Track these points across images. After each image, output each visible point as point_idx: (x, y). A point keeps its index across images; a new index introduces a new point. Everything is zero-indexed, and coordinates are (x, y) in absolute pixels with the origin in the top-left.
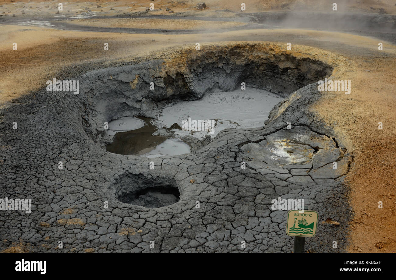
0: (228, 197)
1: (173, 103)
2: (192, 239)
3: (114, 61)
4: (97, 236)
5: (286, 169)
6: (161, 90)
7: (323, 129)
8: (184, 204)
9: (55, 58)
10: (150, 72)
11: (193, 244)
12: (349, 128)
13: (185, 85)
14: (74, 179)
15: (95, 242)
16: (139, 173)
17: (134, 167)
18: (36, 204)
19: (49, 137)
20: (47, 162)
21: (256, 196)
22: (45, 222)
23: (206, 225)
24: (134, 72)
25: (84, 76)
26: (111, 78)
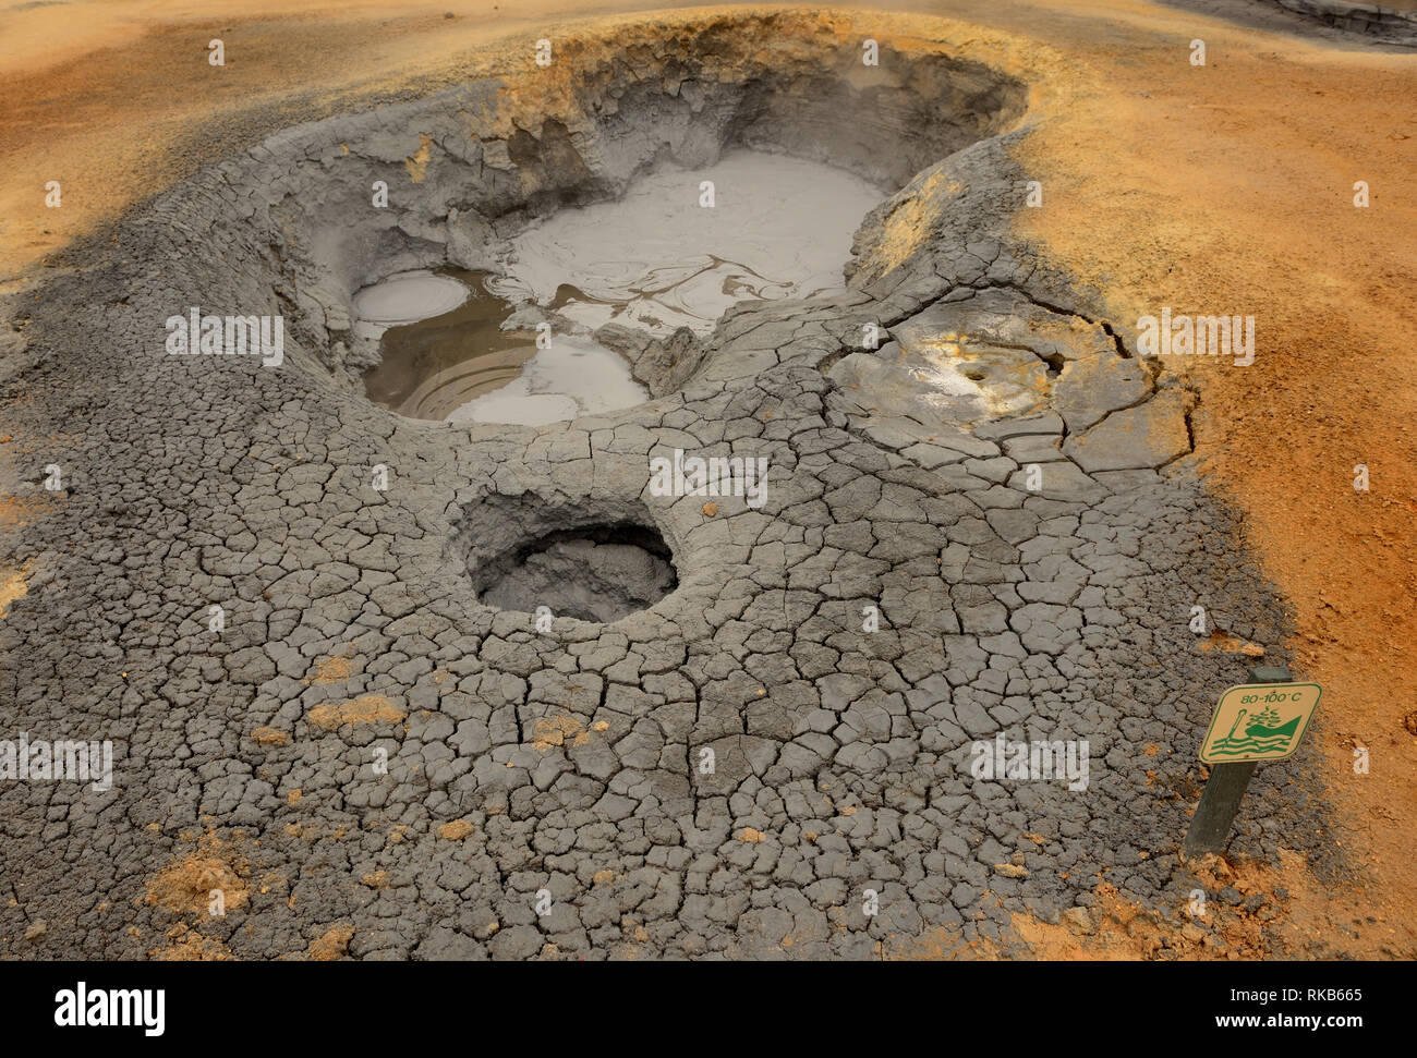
0: (849, 565)
1: (541, 217)
2: (784, 741)
3: (347, 94)
4: (463, 764)
5: (988, 439)
6: (503, 181)
7: (1067, 294)
8: (708, 601)
9: (151, 95)
10: (463, 123)
11: (798, 763)
12: (1158, 293)
13: (573, 157)
14: (318, 537)
15: (463, 787)
16: (522, 492)
17: (502, 470)
18: (216, 654)
19: (200, 386)
20: (214, 482)
21: (939, 555)
22: (267, 723)
23: (813, 681)
24: (416, 126)
25: (258, 150)
26: (344, 151)
